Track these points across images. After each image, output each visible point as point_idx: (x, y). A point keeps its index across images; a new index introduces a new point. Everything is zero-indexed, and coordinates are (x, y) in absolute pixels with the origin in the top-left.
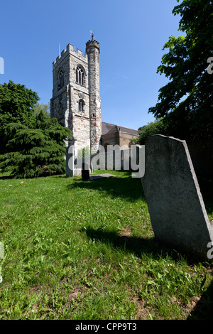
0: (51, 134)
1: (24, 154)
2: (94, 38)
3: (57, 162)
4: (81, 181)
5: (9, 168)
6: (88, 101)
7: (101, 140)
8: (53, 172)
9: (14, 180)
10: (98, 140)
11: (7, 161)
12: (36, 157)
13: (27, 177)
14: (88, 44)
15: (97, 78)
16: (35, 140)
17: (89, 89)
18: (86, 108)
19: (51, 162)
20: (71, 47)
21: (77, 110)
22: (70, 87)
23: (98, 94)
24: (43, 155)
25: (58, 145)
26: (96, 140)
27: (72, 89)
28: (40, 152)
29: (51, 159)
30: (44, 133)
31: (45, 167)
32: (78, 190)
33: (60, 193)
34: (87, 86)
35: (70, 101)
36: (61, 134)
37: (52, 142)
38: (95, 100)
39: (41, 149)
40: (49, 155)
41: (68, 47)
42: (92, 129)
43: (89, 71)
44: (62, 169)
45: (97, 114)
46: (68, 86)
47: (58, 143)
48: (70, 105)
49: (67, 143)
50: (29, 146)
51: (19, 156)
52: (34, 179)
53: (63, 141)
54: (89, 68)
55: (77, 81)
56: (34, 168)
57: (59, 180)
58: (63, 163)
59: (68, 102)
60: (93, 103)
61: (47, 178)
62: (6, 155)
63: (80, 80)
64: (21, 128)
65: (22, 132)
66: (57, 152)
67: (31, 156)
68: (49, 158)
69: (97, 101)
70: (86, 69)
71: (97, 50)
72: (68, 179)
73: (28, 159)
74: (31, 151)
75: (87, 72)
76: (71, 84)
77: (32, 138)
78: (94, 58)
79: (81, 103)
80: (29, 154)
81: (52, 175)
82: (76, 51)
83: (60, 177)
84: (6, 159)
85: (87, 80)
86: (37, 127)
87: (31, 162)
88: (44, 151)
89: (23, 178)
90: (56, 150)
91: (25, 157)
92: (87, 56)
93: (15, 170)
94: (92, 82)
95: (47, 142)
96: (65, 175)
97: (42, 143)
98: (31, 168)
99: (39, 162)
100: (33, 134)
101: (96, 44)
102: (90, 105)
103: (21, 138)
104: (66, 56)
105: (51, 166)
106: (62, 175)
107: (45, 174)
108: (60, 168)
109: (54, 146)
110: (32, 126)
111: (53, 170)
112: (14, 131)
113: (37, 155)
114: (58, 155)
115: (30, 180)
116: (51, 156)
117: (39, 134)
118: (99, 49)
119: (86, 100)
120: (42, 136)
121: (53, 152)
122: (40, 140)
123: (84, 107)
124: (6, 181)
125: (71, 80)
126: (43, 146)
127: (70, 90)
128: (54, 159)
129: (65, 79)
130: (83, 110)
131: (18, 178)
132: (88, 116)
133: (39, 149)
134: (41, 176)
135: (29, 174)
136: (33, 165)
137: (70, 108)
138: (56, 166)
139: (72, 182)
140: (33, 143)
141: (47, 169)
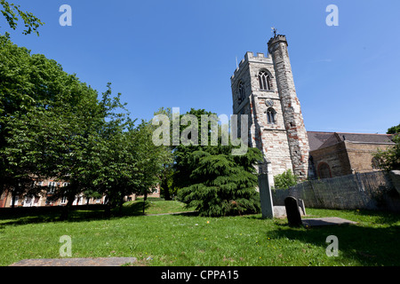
0: (236, 159)
1: (208, 185)
2: (277, 33)
3: (247, 196)
4: (287, 227)
5: (194, 202)
6: (280, 107)
7: (311, 159)
8: (243, 209)
9: (199, 217)
10: (306, 159)
11: (192, 194)
12: (221, 189)
13: (213, 216)
14: (270, 44)
15: (289, 75)
16: (218, 168)
17: (279, 92)
18: (279, 117)
19: (239, 196)
20: (249, 55)
21: (266, 122)
22: (253, 97)
23: (293, 95)
24: (229, 186)
25: (246, 173)
26: (301, 160)
27: (256, 98)
28: (225, 183)
29: (239, 191)
30: (228, 158)
31: (233, 202)
32: (286, 242)
33: (259, 243)
34: (276, 90)
35: (255, 114)
36: (249, 158)
37: (239, 169)
38: (290, 104)
39: (226, 178)
40: (235, 186)
41: (246, 56)
42: (293, 144)
43: (276, 71)
44: (255, 206)
45: (297, 122)
46: (250, 97)
47: (246, 169)
48: (256, 118)
49: (257, 167)
50: (213, 176)
51: (203, 189)
52: (220, 219)
53: (252, 167)
54: (275, 68)
55: (261, 88)
56: (220, 204)
57: (253, 222)
58: (255, 197)
59: (253, 115)
60: (287, 109)
61: (237, 218)
62: (191, 188)
63: (265, 86)
64: (204, 156)
65: (205, 160)
66: (247, 182)
67: (215, 189)
68: (236, 190)
69: (293, 105)
70: (271, 70)
71: (283, 44)
72: (267, 222)
73: (212, 192)
74: (215, 182)
75: (273, 74)
76: (254, 93)
77: (216, 166)
78: (281, 54)
79: (271, 113)
80: (213, 185)
81: (242, 214)
82: (256, 55)
83: (254, 218)
84: (190, 192)
85: (274, 82)
86: (220, 152)
87: (216, 195)
88: (229, 181)
89: (208, 216)
90: (244, 179)
91: (209, 189)
92: (270, 56)
93: (199, 206)
94: (282, 82)
95: (233, 169)
96: (260, 215)
97: (227, 171)
98: (216, 203)
99: (225, 195)
100: (217, 161)
101: (281, 39)
102: (284, 111)
103: (204, 167)
104: (245, 66)
105: (240, 201)
106: (256, 215)
107: (233, 213)
108: (251, 204)
109: (241, 174)
110: (215, 152)
111: (243, 206)
112: (197, 160)
113: (223, 186)
114: (247, 186)
115: (217, 219)
116: (239, 188)
117: (223, 160)
118: (285, 42)
119: (278, 107)
120: (227, 162)
121: (241, 183)
122: (224, 167)
123: (276, 117)
124: (191, 218)
125: (253, 89)
126: (228, 175)
127: (253, 101)
128: (243, 192)
129: (246, 89)
130: (274, 121)
131: (202, 216)
132: (283, 127)
133: (224, 179)
134: (228, 214)
135: (215, 211)
136: (218, 200)
137: (256, 121)
138: (246, 201)
139: (273, 228)
140: (216, 172)
141: (235, 206)
